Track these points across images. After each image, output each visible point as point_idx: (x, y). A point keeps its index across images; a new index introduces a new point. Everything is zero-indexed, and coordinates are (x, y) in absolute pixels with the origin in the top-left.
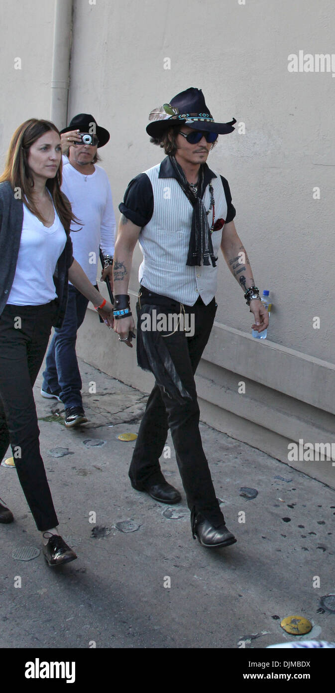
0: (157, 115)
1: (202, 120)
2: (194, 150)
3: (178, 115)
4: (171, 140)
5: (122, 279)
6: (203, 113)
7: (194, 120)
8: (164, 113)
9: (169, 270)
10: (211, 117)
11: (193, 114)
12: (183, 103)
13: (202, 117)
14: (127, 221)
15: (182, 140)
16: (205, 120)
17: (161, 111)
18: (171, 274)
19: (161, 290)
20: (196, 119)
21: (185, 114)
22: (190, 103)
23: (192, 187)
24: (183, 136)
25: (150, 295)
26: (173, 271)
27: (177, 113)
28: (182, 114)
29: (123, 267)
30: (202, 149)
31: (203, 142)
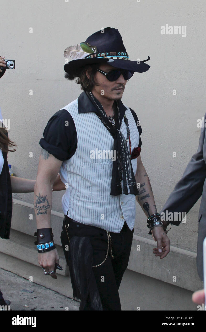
0: (73, 53)
1: (121, 58)
2: (113, 87)
3: (97, 53)
4: (89, 78)
5: (46, 213)
6: (121, 52)
7: (114, 58)
8: (82, 51)
9: (95, 201)
10: (127, 55)
11: (113, 53)
12: (101, 42)
13: (121, 55)
14: (48, 155)
15: (101, 78)
16: (123, 58)
17: (77, 49)
18: (98, 204)
19: (89, 220)
20: (115, 58)
21: (105, 52)
22: (108, 42)
23: (110, 119)
24: (103, 74)
25: (78, 226)
26: (99, 201)
27: (95, 52)
28: (101, 53)
29: (46, 201)
30: (120, 86)
31: (121, 80)
